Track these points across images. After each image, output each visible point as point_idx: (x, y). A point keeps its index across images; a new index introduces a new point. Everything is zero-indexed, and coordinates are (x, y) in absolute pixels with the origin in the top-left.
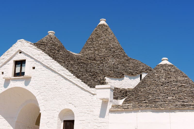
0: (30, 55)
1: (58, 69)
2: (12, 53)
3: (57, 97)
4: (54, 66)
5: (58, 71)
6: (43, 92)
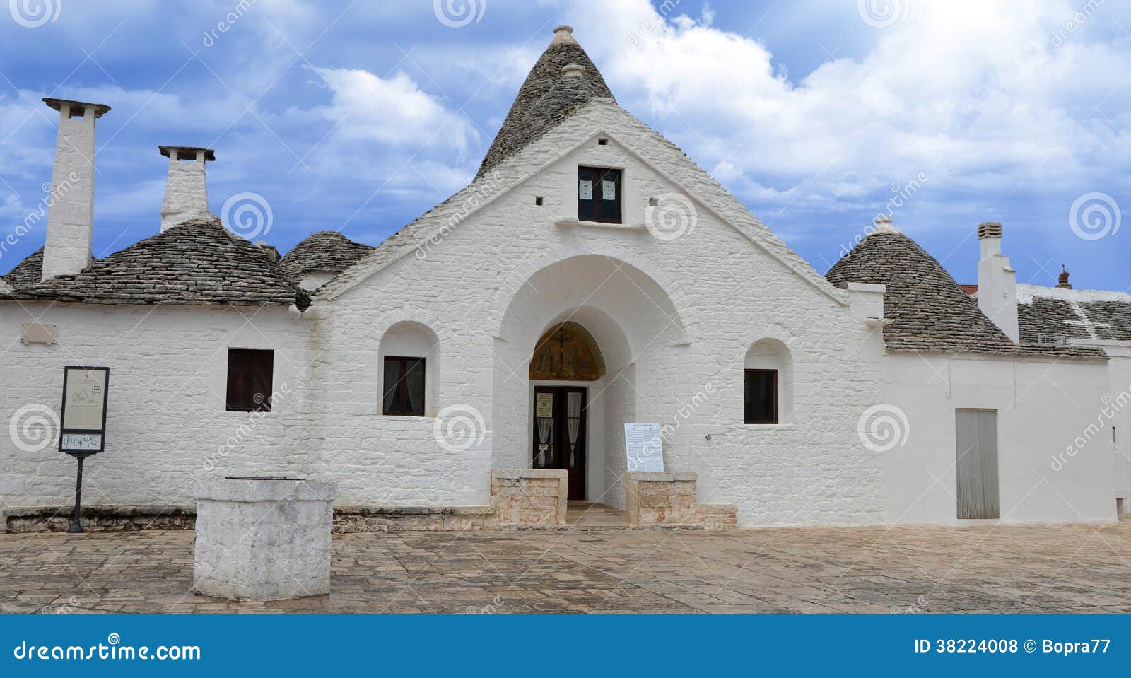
0: (645, 158)
1: (738, 220)
2: (576, 138)
3: (738, 302)
4: (727, 208)
5: (740, 225)
6: (692, 282)
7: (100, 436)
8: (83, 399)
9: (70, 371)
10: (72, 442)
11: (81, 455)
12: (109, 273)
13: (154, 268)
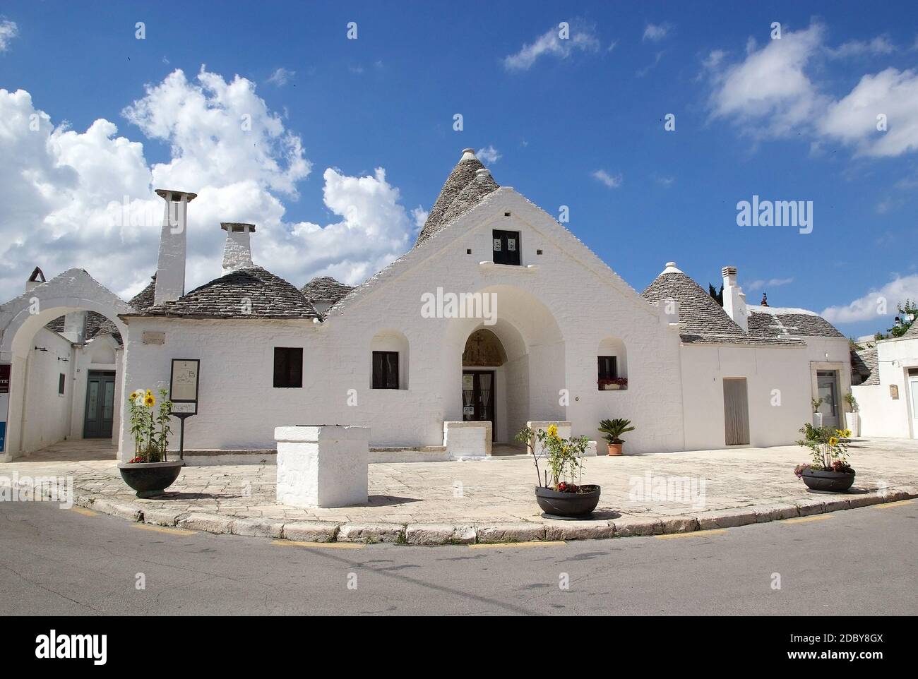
7: (194, 404)
8: (183, 380)
9: (174, 362)
10: (177, 408)
11: (183, 416)
12: (197, 299)
13: (225, 296)
